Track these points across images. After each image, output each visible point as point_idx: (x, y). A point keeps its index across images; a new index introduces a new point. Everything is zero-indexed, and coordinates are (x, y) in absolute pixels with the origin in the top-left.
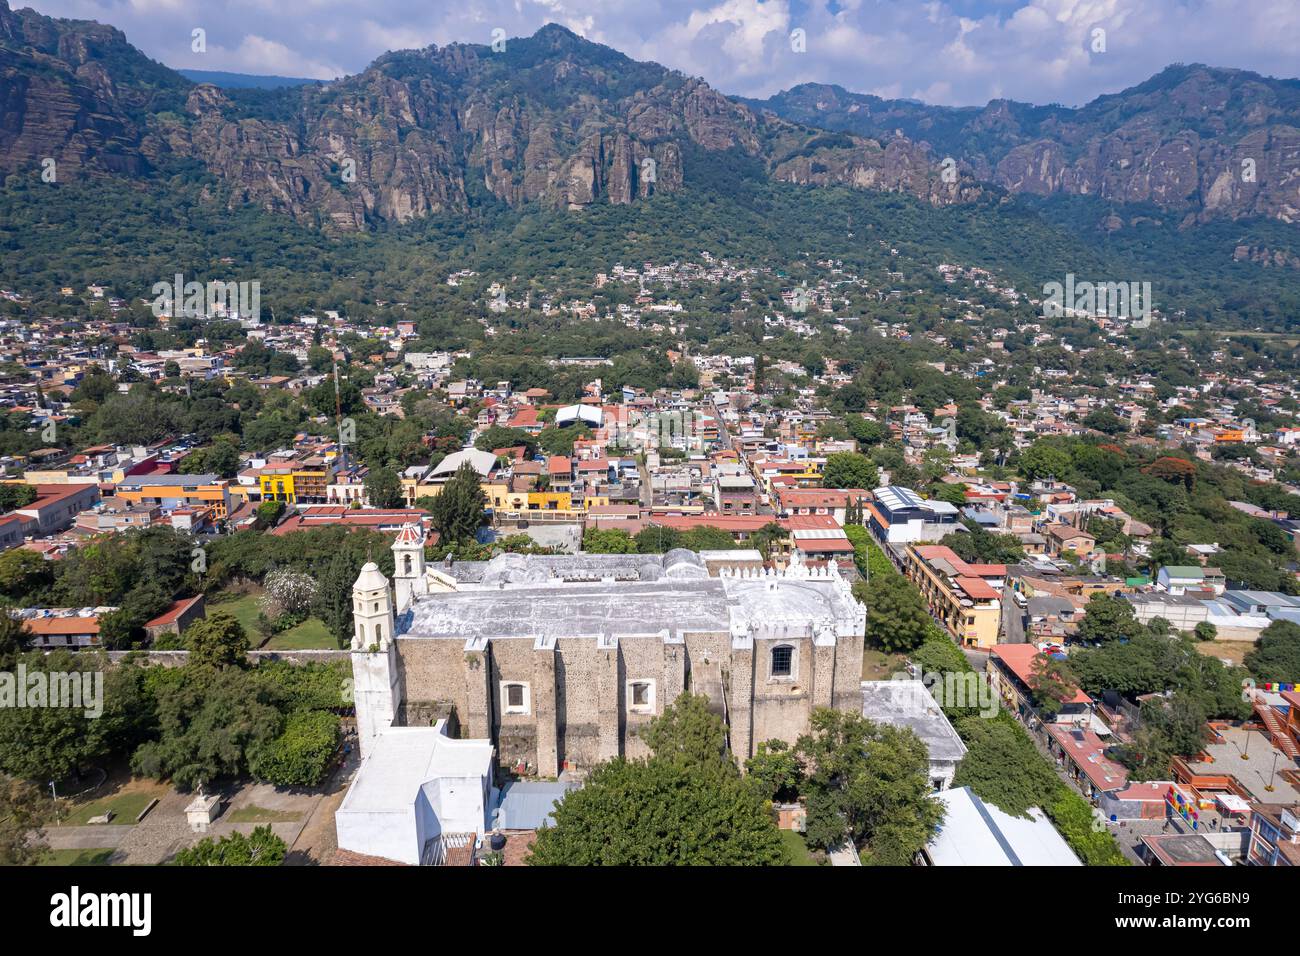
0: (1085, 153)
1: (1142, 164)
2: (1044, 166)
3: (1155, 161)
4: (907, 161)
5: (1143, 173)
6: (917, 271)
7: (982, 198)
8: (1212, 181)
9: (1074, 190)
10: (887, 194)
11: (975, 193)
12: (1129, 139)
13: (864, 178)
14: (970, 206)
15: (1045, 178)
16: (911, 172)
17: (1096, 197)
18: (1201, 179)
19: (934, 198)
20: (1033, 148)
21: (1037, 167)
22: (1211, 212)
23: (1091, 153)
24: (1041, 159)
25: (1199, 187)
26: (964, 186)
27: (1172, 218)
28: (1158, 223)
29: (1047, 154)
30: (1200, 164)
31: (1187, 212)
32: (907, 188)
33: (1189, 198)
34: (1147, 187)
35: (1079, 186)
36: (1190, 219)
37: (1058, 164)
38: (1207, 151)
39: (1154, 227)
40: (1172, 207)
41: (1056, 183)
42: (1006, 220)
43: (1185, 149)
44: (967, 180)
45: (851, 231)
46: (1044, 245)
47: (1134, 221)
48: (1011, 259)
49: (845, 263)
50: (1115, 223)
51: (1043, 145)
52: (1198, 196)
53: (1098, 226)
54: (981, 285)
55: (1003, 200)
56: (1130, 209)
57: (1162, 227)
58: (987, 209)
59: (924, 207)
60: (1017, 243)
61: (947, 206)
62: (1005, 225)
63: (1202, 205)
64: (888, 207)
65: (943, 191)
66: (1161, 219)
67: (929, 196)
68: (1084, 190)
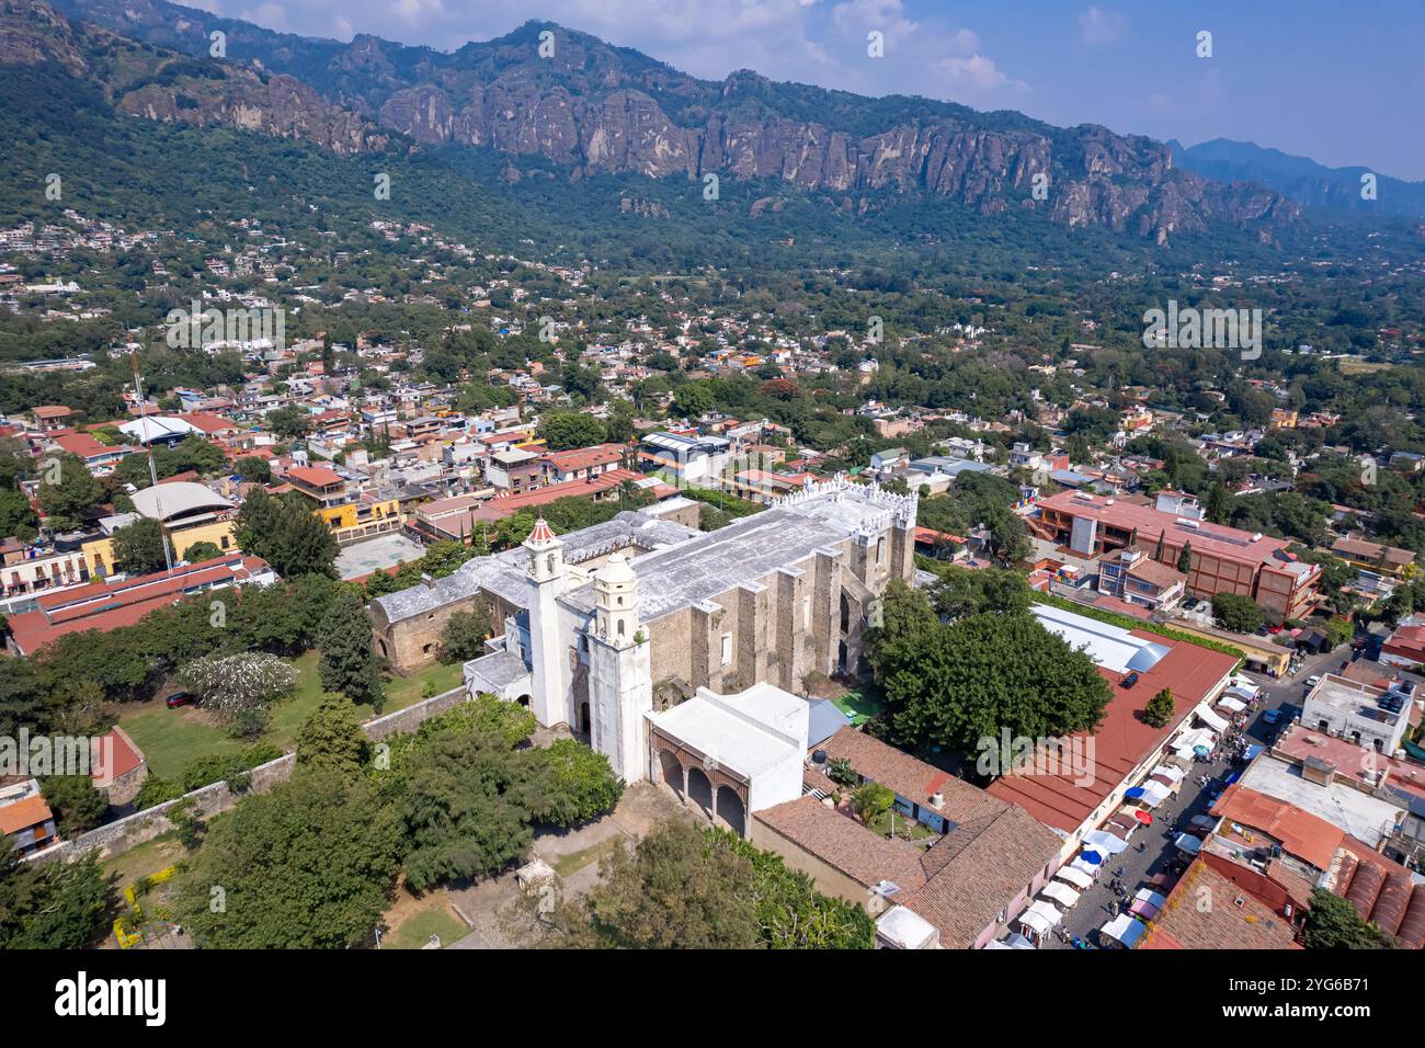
0: (470, 101)
1: (527, 117)
2: (432, 113)
3: (539, 114)
4: (298, 101)
5: (530, 124)
6: (351, 230)
7: (389, 147)
8: (590, 137)
9: (466, 141)
10: (282, 140)
11: (382, 141)
12: (510, 90)
13: (249, 118)
14: (378, 156)
15: (435, 127)
16: (305, 114)
17: (489, 148)
18: (579, 134)
19: (337, 146)
20: (417, 93)
21: (424, 113)
22: (593, 166)
23: (476, 102)
24: (428, 105)
25: (579, 141)
26: (368, 133)
27: (562, 171)
28: (552, 176)
29: (432, 100)
30: (576, 119)
31: (573, 166)
32: (303, 133)
33: (573, 152)
34: (535, 140)
35: (470, 136)
36: (577, 172)
37: (445, 112)
38: (579, 108)
39: (548, 179)
40: (560, 160)
41: (447, 132)
42: (420, 172)
43: (562, 104)
44: (371, 126)
45: (251, 183)
46: (464, 199)
47: (531, 174)
48: (435, 214)
49: (263, 222)
50: (514, 175)
51: (427, 90)
52: (580, 150)
53: (499, 178)
54: (430, 242)
55: (412, 150)
56: (526, 162)
57: (554, 180)
58: (398, 160)
59: (327, 155)
60: (437, 197)
61: (354, 155)
62: (420, 177)
63: (585, 159)
64: (286, 155)
65: (345, 138)
66: (553, 172)
67: (330, 143)
68: (476, 141)
